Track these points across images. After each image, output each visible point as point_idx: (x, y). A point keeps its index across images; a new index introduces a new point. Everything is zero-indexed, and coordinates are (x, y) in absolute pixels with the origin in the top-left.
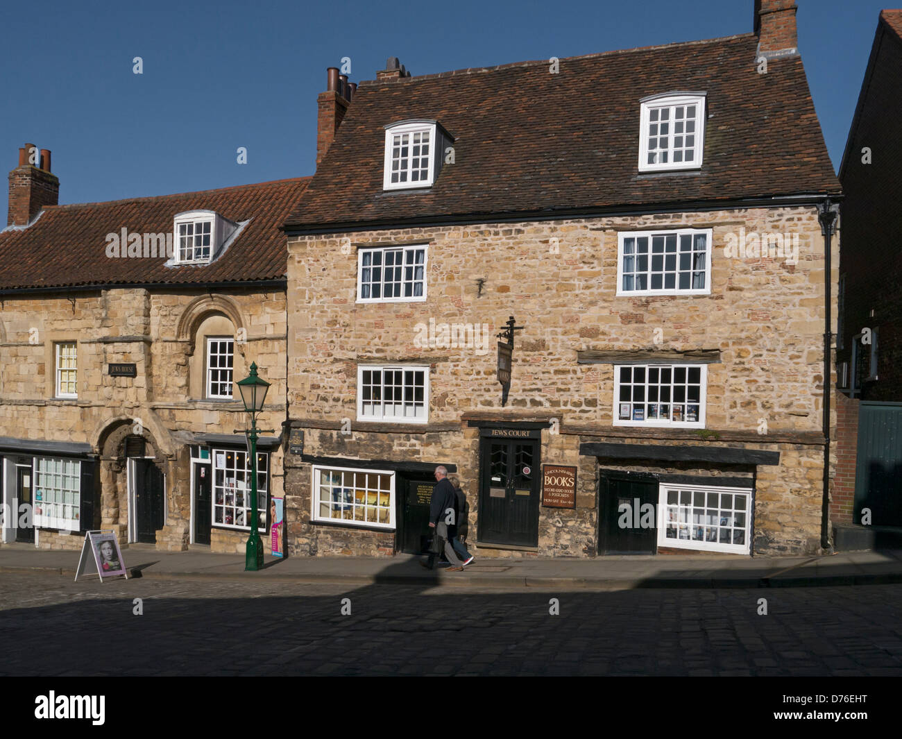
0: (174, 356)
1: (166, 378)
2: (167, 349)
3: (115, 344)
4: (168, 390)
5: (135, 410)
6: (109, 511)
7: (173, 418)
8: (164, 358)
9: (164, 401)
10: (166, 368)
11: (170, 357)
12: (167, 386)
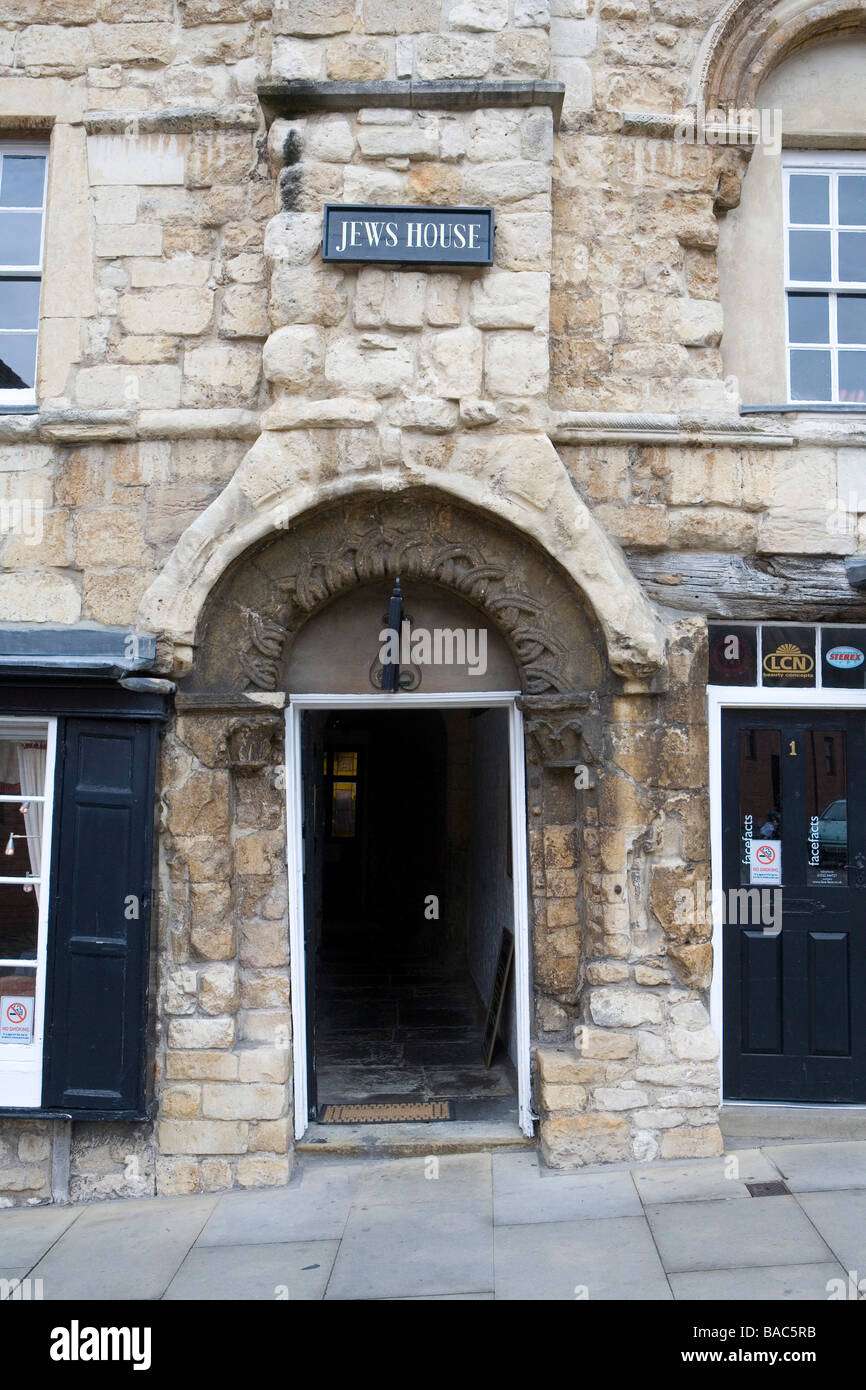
0: (671, 199)
1: (622, 298)
2: (638, 168)
3: (366, 115)
4: (628, 355)
5: (466, 442)
6: (210, 976)
7: (659, 491)
8: (614, 207)
9: (608, 405)
10: (624, 252)
11: (643, 203)
12: (621, 341)
